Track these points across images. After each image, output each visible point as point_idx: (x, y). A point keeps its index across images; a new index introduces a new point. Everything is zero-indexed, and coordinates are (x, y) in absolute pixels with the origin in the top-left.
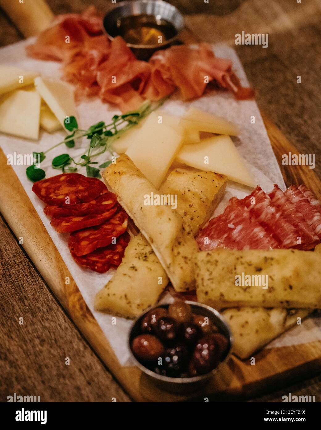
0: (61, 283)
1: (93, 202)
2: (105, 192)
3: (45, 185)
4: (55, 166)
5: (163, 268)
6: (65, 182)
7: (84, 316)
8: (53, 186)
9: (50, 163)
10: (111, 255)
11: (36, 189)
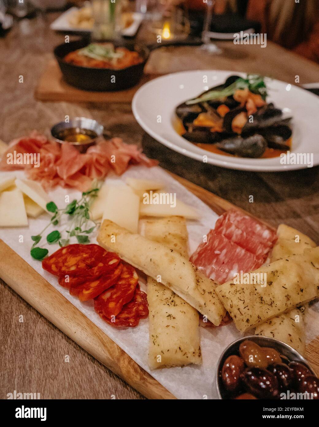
0: (104, 349)
1: (101, 265)
2: (105, 253)
3: (52, 261)
4: (51, 242)
5: (193, 308)
6: (68, 254)
7: (142, 378)
8: (60, 260)
9: (46, 242)
10: (136, 307)
11: (46, 267)
